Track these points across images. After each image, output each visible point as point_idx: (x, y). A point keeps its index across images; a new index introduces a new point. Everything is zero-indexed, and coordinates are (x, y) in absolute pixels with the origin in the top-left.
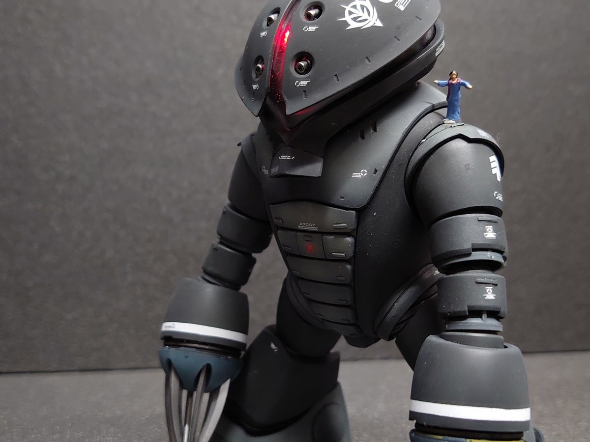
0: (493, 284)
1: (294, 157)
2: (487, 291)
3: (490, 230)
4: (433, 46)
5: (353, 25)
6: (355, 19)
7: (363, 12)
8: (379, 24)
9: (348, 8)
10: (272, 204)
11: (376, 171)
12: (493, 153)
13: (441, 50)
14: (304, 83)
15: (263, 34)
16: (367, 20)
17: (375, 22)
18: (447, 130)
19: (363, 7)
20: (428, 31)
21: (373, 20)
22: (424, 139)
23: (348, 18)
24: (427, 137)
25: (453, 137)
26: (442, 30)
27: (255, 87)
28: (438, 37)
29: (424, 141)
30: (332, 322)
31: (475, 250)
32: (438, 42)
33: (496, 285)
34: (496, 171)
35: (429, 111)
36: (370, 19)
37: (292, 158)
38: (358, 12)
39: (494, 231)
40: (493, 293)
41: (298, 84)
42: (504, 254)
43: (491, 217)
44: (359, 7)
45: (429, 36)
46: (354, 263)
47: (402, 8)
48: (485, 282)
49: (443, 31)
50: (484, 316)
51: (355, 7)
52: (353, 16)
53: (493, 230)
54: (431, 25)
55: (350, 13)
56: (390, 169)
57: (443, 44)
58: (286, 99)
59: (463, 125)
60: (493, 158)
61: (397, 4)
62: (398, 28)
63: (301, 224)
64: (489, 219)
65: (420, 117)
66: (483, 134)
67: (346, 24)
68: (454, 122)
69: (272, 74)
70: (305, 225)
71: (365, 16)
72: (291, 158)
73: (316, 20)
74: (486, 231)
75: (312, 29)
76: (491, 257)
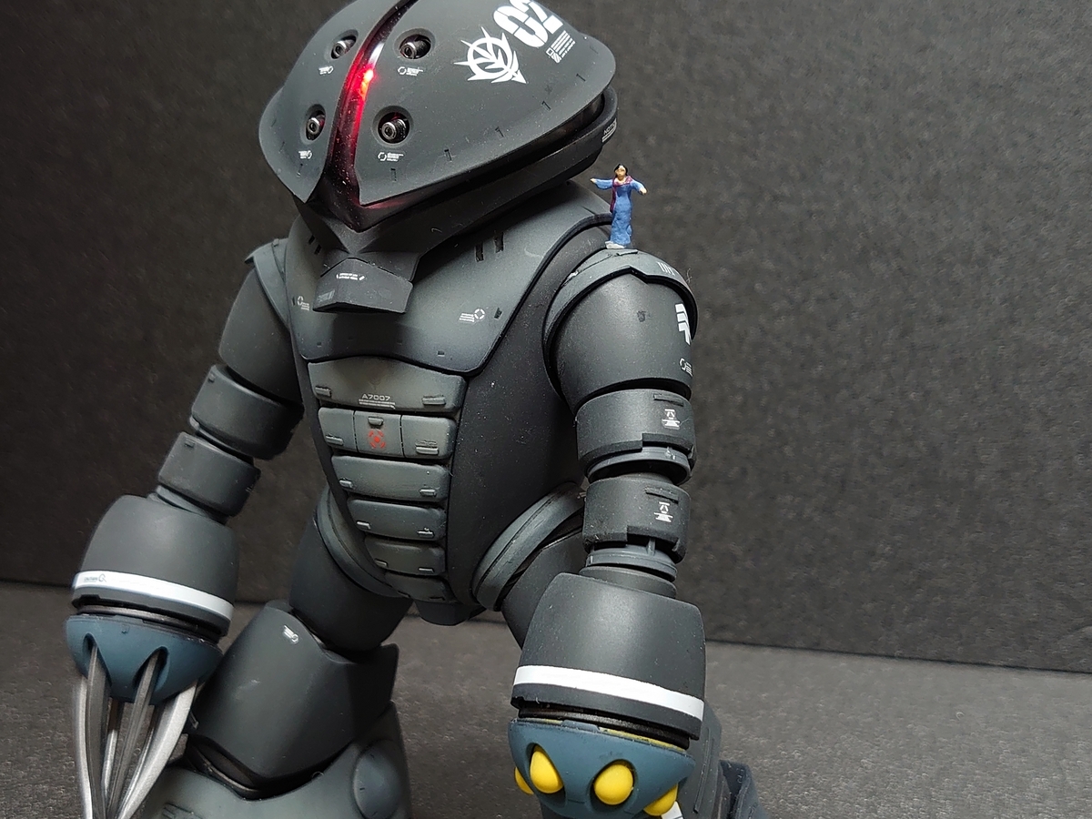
0: (671, 500)
1: (363, 277)
2: (661, 509)
3: (671, 416)
4: (600, 126)
5: (480, 75)
6: (482, 66)
7: (497, 56)
8: (520, 78)
9: (473, 47)
10: (313, 361)
11: (498, 314)
12: (680, 300)
13: (611, 133)
14: (393, 157)
15: (324, 70)
16: (502, 69)
17: (515, 74)
18: (611, 259)
19: (496, 48)
20: (594, 101)
21: (511, 72)
22: (574, 271)
23: (472, 63)
24: (580, 268)
25: (620, 271)
26: (614, 101)
27: (303, 154)
28: (609, 113)
29: (574, 274)
30: (401, 574)
31: (646, 444)
32: (607, 120)
33: (676, 502)
34: (684, 327)
35: (584, 225)
36: (506, 68)
37: (361, 279)
38: (489, 56)
39: (677, 418)
40: (669, 513)
41: (382, 157)
42: (691, 456)
43: (674, 396)
44: (490, 48)
45: (595, 109)
46: (452, 465)
47: (557, 59)
48: (659, 494)
49: (616, 104)
50: (651, 545)
51: (484, 46)
52: (480, 60)
53: (676, 416)
54: (599, 92)
55: (476, 55)
56: (521, 312)
57: (615, 124)
58: (359, 179)
59: (636, 253)
60: (680, 308)
61: (550, 52)
62: (549, 90)
63: (365, 396)
64: (670, 398)
65: (572, 234)
66: (667, 270)
67: (469, 72)
68: (622, 247)
69: (337, 137)
70: (373, 399)
71: (499, 63)
72: (358, 277)
73: (419, 60)
74: (665, 417)
75: (412, 72)
76: (672, 457)
